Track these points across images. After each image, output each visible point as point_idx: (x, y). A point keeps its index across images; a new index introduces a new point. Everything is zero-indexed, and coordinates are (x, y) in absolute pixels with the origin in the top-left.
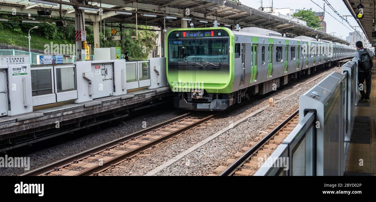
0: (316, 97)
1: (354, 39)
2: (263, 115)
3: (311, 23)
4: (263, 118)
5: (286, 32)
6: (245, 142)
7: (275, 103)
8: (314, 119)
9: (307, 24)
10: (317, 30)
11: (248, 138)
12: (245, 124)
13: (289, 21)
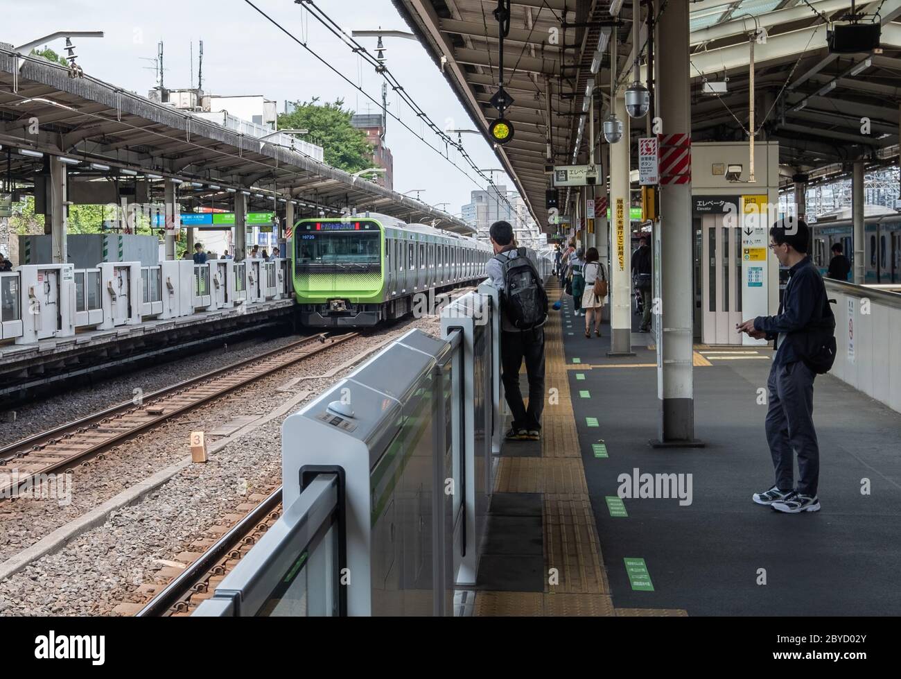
0: (342, 420)
1: (488, 213)
2: (167, 496)
3: (340, 154)
4: (168, 509)
5: (252, 185)
6: (97, 607)
7: (213, 450)
8: (336, 502)
9: (327, 156)
10: (362, 180)
11: (109, 588)
12: (100, 533)
13: (262, 145)
